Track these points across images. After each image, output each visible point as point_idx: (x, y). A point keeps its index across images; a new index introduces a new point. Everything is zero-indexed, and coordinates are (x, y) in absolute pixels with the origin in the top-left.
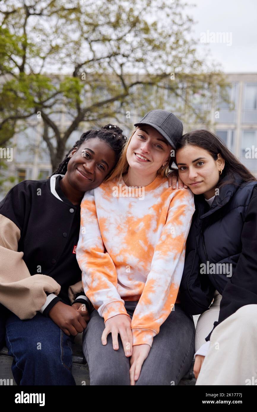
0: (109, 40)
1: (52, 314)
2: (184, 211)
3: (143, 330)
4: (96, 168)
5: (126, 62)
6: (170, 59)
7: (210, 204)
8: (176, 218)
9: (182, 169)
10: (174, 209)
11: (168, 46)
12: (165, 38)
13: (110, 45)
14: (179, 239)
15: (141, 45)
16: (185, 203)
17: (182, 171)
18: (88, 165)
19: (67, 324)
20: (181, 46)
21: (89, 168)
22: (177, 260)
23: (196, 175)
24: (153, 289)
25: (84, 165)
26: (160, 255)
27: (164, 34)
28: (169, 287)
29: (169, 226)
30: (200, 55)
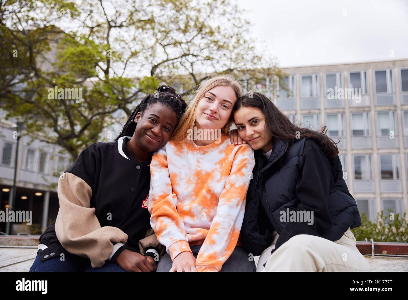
0: (180, 43)
1: (119, 260)
2: (246, 164)
3: (207, 266)
4: (163, 130)
5: (196, 61)
6: (234, 56)
7: (268, 158)
8: (239, 170)
9: (241, 128)
10: (237, 162)
11: (231, 45)
12: (228, 38)
13: (182, 48)
14: (242, 188)
15: (208, 46)
16: (246, 157)
17: (240, 130)
18: (156, 129)
19: (133, 267)
20: (241, 45)
21: (157, 132)
22: (239, 207)
23: (253, 133)
24: (217, 231)
25: (153, 130)
26: (225, 202)
27: (227, 36)
28: (231, 230)
29: (233, 177)
30: (258, 51)
